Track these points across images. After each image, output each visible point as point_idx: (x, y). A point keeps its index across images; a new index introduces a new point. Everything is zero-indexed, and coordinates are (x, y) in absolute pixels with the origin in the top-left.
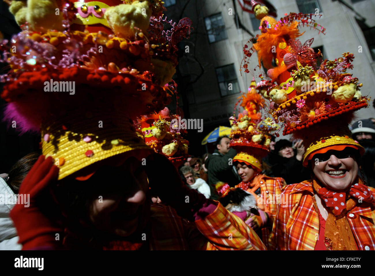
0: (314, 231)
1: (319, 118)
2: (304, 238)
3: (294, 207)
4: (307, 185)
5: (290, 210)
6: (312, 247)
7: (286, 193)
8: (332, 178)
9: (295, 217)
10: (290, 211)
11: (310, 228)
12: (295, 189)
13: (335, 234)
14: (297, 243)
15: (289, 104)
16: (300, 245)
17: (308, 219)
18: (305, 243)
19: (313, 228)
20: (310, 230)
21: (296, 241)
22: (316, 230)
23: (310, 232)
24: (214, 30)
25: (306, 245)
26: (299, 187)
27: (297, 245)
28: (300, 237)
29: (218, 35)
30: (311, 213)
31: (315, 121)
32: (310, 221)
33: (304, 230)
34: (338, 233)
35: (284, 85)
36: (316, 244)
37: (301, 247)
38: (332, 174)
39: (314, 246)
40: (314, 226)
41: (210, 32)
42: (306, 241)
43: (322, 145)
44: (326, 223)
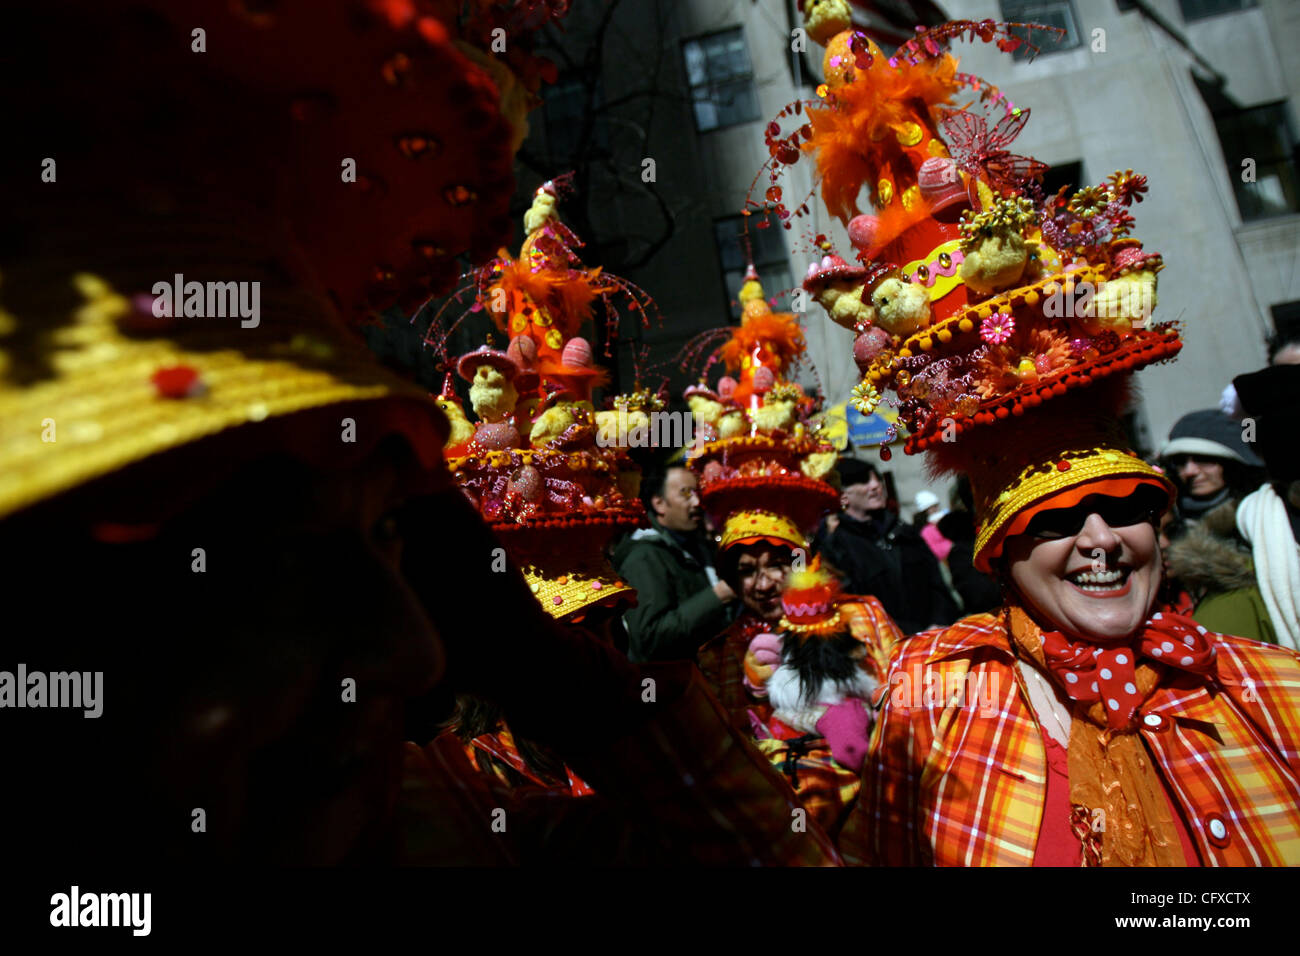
0: (1026, 789)
1: (1059, 382)
2: (992, 820)
3: (945, 711)
4: (982, 630)
5: (932, 720)
6: (1026, 847)
7: (910, 661)
8: (1089, 599)
9: (950, 747)
10: (933, 726)
11: (1012, 781)
12: (942, 645)
13: (1108, 791)
14: (964, 839)
15: (945, 334)
16: (980, 845)
17: (1000, 746)
18: (1000, 837)
19: (1021, 779)
20: (1010, 788)
21: (963, 833)
22: (1032, 783)
23: (1011, 795)
24: (715, 86)
25: (1003, 844)
26: (956, 638)
27: (965, 849)
28: (978, 815)
29: (726, 105)
30: (1009, 727)
31: (1047, 392)
32: (1009, 753)
33: (992, 787)
34: (1116, 783)
35: (919, 269)
36: (1039, 837)
37: (985, 854)
38: (1089, 583)
39: (1033, 843)
40: (1022, 769)
41: (700, 94)
42: (1002, 829)
43: (1061, 479)
44: (1070, 756)
